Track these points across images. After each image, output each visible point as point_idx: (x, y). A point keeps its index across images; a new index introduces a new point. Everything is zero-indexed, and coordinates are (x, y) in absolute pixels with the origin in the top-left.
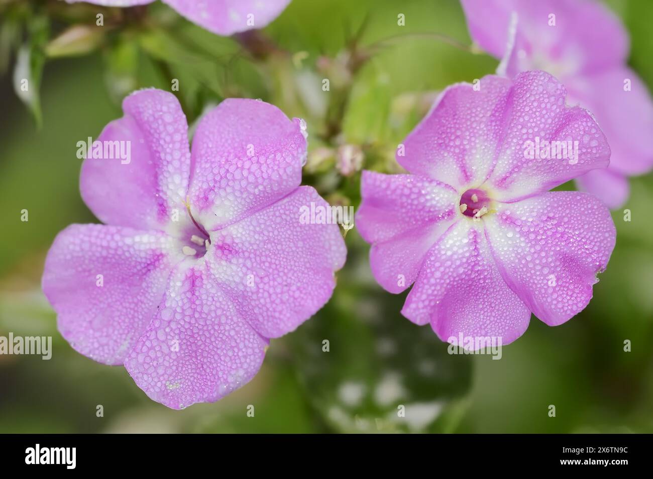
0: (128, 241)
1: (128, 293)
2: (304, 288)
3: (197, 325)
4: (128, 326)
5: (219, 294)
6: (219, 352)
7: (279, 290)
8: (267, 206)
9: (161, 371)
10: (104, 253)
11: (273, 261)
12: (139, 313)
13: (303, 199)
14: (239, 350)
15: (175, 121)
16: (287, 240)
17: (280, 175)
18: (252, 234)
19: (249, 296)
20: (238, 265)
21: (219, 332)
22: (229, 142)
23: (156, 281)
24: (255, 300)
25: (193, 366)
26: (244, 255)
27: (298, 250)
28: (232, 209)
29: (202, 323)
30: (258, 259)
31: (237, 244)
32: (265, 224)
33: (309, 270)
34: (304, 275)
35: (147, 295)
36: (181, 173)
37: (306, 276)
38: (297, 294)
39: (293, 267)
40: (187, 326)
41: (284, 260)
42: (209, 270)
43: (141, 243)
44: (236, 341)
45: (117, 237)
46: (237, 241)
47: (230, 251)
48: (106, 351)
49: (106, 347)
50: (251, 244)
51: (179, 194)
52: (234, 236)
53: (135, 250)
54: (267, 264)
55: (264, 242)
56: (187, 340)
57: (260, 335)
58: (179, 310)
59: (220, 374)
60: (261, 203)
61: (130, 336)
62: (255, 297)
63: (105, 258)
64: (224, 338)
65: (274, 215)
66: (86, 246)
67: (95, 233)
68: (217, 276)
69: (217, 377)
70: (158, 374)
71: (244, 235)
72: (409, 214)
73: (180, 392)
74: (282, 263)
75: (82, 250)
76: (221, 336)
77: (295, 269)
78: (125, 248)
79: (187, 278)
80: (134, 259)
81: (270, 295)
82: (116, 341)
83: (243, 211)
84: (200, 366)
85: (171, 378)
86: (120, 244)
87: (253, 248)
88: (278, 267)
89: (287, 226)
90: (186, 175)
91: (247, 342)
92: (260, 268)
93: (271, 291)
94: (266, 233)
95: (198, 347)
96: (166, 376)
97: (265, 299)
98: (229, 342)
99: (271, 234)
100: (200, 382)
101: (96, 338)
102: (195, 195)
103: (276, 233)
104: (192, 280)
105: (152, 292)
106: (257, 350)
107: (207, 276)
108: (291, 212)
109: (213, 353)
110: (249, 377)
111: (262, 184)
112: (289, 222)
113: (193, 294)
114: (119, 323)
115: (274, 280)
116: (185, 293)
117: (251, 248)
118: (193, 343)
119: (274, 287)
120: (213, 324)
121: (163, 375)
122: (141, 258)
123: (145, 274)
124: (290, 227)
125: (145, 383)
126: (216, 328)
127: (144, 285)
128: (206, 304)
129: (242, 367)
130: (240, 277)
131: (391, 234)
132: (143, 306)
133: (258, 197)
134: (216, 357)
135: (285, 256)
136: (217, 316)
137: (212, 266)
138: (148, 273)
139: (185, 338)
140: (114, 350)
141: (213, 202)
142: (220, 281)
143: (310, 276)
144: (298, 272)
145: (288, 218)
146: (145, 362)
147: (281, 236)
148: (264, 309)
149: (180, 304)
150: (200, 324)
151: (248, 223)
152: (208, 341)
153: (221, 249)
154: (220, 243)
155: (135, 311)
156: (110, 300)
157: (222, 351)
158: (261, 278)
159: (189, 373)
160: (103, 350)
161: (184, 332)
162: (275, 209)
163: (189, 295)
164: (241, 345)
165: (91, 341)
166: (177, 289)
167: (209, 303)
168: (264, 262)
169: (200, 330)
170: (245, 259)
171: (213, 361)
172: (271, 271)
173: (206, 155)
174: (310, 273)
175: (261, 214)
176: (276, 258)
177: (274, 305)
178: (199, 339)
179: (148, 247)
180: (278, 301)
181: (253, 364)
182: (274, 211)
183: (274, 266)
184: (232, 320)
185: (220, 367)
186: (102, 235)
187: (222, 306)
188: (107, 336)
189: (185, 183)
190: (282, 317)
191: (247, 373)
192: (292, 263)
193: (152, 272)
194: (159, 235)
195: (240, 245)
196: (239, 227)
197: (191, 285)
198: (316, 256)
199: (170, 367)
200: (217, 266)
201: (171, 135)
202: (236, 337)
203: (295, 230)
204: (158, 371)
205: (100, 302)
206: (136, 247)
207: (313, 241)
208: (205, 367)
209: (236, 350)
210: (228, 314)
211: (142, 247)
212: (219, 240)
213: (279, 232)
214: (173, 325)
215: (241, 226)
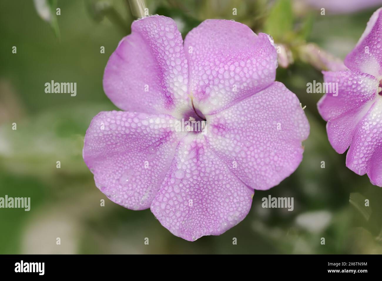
0: (145, 123)
1: (146, 159)
2: (280, 154)
3: (202, 181)
4: (147, 182)
5: (217, 159)
6: (219, 199)
7: (262, 155)
8: (248, 97)
9: (178, 214)
10: (127, 132)
11: (255, 135)
12: (155, 173)
13: (275, 91)
14: (234, 198)
15: (175, 38)
16: (264, 120)
17: (259, 75)
18: (239, 116)
19: (241, 161)
20: (230, 139)
21: (218, 185)
22: (211, 50)
23: (167, 150)
24: (245, 163)
25: (200, 210)
26: (234, 132)
27: (273, 127)
28: (224, 100)
29: (205, 179)
30: (244, 133)
31: (229, 124)
32: (248, 109)
33: (282, 141)
34: (278, 144)
35: (161, 160)
36: (183, 75)
37: (280, 145)
38: (276, 158)
39: (270, 139)
40: (195, 182)
41: (263, 134)
42: (208, 143)
43: (154, 124)
44: (231, 191)
45: (136, 120)
46: (228, 122)
47: (224, 129)
48: (134, 200)
49: (133, 198)
50: (239, 124)
51: (183, 90)
52: (226, 119)
53: (151, 129)
54: (251, 138)
55: (248, 122)
56: (195, 192)
57: (249, 187)
58: (188, 171)
59: (221, 215)
60: (244, 95)
61: (149, 189)
62: (244, 161)
63: (127, 135)
64: (222, 190)
65: (254, 103)
66: (113, 127)
67: (118, 117)
68: (215, 147)
69: (218, 217)
70: (176, 216)
71: (233, 118)
72: (352, 99)
73: (192, 228)
74: (262, 136)
75: (111, 130)
76: (220, 188)
77: (272, 140)
78: (143, 128)
79: (192, 149)
80: (150, 135)
81: (256, 160)
82: (139, 193)
83: (232, 101)
84: (205, 210)
85: (186, 219)
86: (139, 125)
87: (240, 127)
88: (259, 139)
89: (264, 111)
90: (186, 76)
91: (239, 193)
92: (246, 140)
93: (256, 156)
94: (249, 116)
95: (203, 197)
96: (182, 218)
97: (253, 162)
98: (226, 192)
99: (253, 117)
100: (206, 221)
101: (124, 191)
102: (194, 90)
103: (256, 115)
104: (196, 150)
105: (165, 158)
106: (247, 198)
107: (207, 147)
108: (267, 100)
109: (214, 200)
110: (243, 216)
111: (245, 82)
112: (266, 107)
113: (198, 160)
114: (140, 180)
115: (257, 148)
116: (192, 159)
117: (239, 126)
118: (200, 194)
119: (259, 154)
120: (214, 181)
121: (180, 217)
122: (155, 135)
123: (159, 145)
124: (266, 111)
125: (168, 223)
126: (216, 183)
127: (158, 153)
128: (208, 166)
129: (237, 210)
130: (233, 147)
131: (340, 113)
132: (158, 168)
133: (243, 90)
134: (217, 203)
135: (264, 131)
136: (216, 175)
137: (211, 140)
138: (161, 145)
139: (193, 191)
140: (138, 200)
141: (209, 95)
142: (216, 150)
143: (283, 145)
144: (274, 142)
145: (265, 105)
146: (166, 209)
147: (260, 117)
148: (253, 169)
149: (189, 166)
150: (204, 181)
151: (236, 109)
152: (210, 192)
153: (217, 128)
154: (216, 124)
155: (152, 172)
156: (131, 164)
157: (221, 199)
158: (248, 147)
159: (197, 215)
160: (131, 200)
161: (193, 187)
162: (255, 98)
163: (195, 160)
164: (235, 195)
165: (121, 193)
166: (185, 156)
167: (210, 166)
168: (249, 136)
169: (204, 184)
170: (235, 134)
171: (214, 206)
172: (254, 142)
173: (197, 60)
174: (283, 143)
175: (244, 102)
176: (257, 132)
177: (260, 167)
178: (203, 191)
179: (160, 127)
180: (262, 164)
181: (245, 207)
182: (254, 100)
183: (256, 139)
184: (227, 177)
185: (220, 210)
186: (124, 119)
187: (220, 168)
188: (132, 190)
189: (186, 81)
190: (267, 175)
191: (241, 214)
192: (269, 136)
193: (164, 144)
194: (168, 118)
195: (231, 125)
196: (229, 112)
197: (196, 154)
198: (287, 131)
199: (184, 211)
200: (215, 140)
201: (173, 48)
202: (231, 189)
203: (270, 113)
204: (176, 215)
205: (125, 165)
206: (152, 127)
207: (285, 120)
208: (209, 210)
209: (231, 198)
210: (224, 173)
211: (156, 127)
212: (215, 122)
213: (258, 115)
214: (185, 182)
215: (230, 111)
